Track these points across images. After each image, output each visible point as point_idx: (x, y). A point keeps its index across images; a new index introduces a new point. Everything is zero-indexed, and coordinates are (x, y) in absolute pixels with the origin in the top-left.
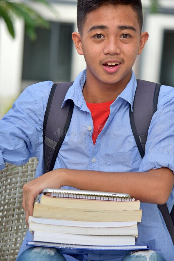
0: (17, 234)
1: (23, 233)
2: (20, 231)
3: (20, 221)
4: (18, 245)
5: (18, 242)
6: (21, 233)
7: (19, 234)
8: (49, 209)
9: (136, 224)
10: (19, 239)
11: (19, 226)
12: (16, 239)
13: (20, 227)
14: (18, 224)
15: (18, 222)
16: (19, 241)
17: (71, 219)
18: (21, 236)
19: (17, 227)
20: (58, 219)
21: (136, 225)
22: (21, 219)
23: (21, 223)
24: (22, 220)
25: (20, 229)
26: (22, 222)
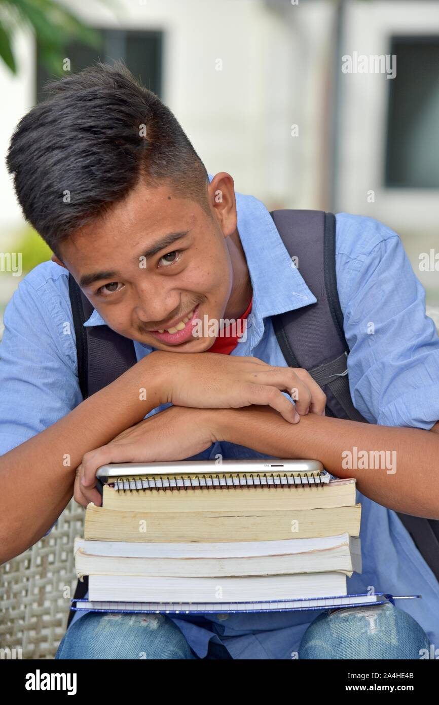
0: (43, 575)
1: (58, 572)
2: (51, 567)
3: (48, 542)
4: (47, 604)
5: (48, 596)
6: (53, 574)
7: (50, 575)
8: (124, 517)
9: (347, 541)
10: (48, 588)
11: (47, 556)
12: (42, 589)
13: (51, 558)
14: (46, 550)
15: (43, 546)
16: (50, 593)
17: (181, 539)
18: (55, 579)
19: (42, 558)
20: (149, 541)
21: (345, 545)
22: (51, 538)
23: (51, 547)
24: (56, 540)
25: (52, 563)
26: (56, 544)
